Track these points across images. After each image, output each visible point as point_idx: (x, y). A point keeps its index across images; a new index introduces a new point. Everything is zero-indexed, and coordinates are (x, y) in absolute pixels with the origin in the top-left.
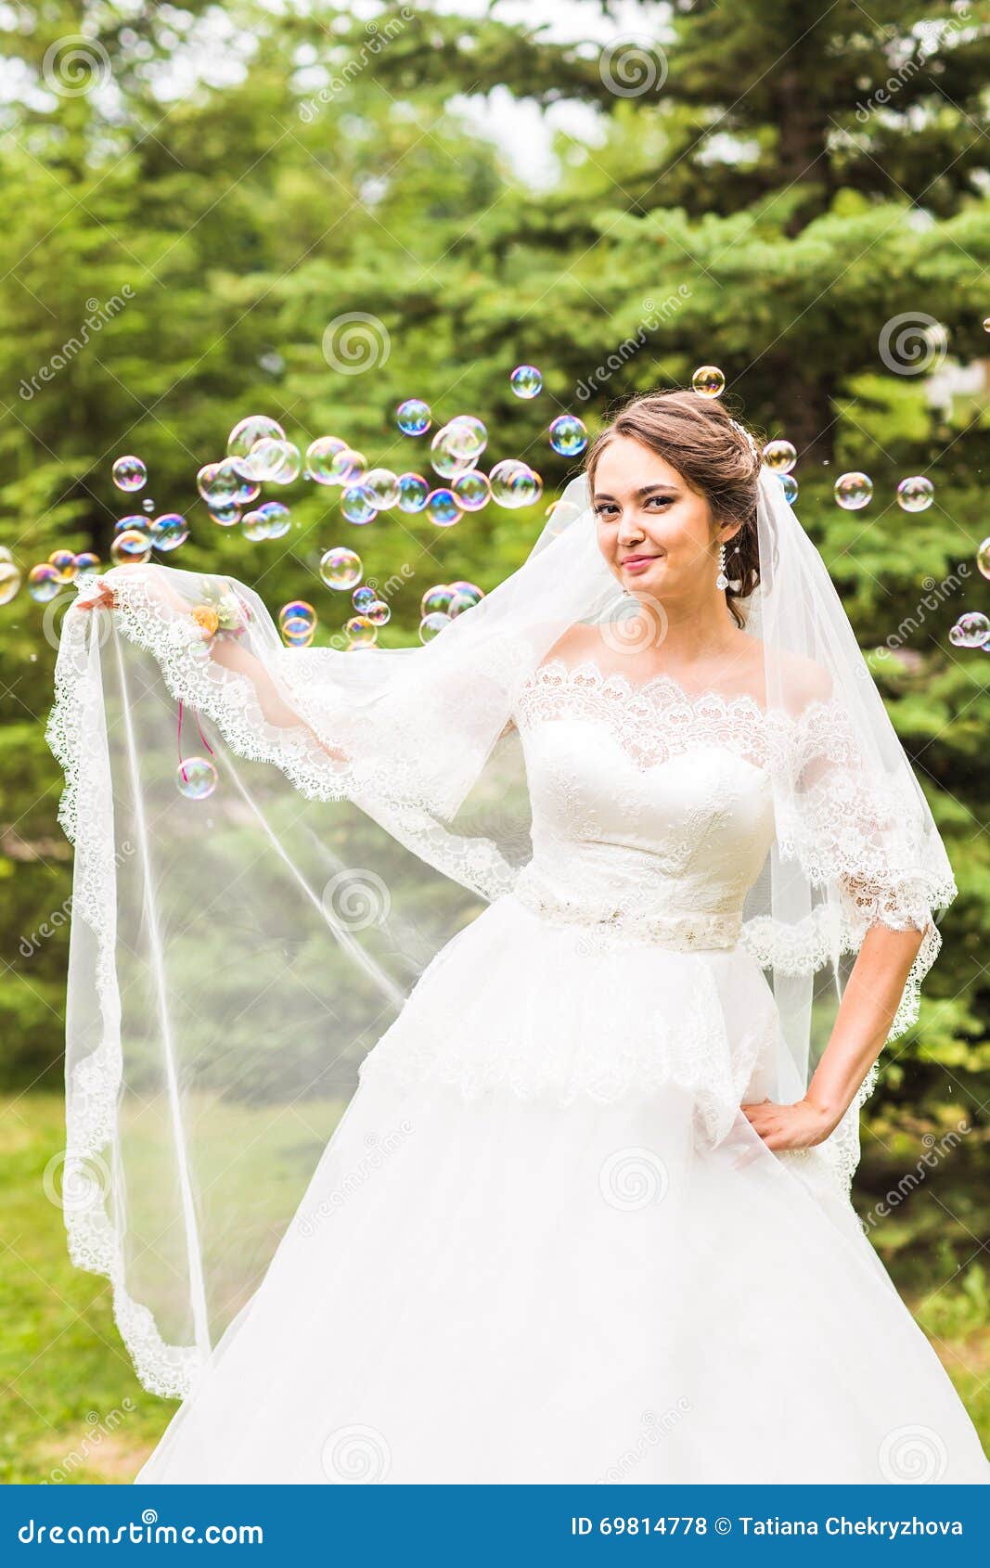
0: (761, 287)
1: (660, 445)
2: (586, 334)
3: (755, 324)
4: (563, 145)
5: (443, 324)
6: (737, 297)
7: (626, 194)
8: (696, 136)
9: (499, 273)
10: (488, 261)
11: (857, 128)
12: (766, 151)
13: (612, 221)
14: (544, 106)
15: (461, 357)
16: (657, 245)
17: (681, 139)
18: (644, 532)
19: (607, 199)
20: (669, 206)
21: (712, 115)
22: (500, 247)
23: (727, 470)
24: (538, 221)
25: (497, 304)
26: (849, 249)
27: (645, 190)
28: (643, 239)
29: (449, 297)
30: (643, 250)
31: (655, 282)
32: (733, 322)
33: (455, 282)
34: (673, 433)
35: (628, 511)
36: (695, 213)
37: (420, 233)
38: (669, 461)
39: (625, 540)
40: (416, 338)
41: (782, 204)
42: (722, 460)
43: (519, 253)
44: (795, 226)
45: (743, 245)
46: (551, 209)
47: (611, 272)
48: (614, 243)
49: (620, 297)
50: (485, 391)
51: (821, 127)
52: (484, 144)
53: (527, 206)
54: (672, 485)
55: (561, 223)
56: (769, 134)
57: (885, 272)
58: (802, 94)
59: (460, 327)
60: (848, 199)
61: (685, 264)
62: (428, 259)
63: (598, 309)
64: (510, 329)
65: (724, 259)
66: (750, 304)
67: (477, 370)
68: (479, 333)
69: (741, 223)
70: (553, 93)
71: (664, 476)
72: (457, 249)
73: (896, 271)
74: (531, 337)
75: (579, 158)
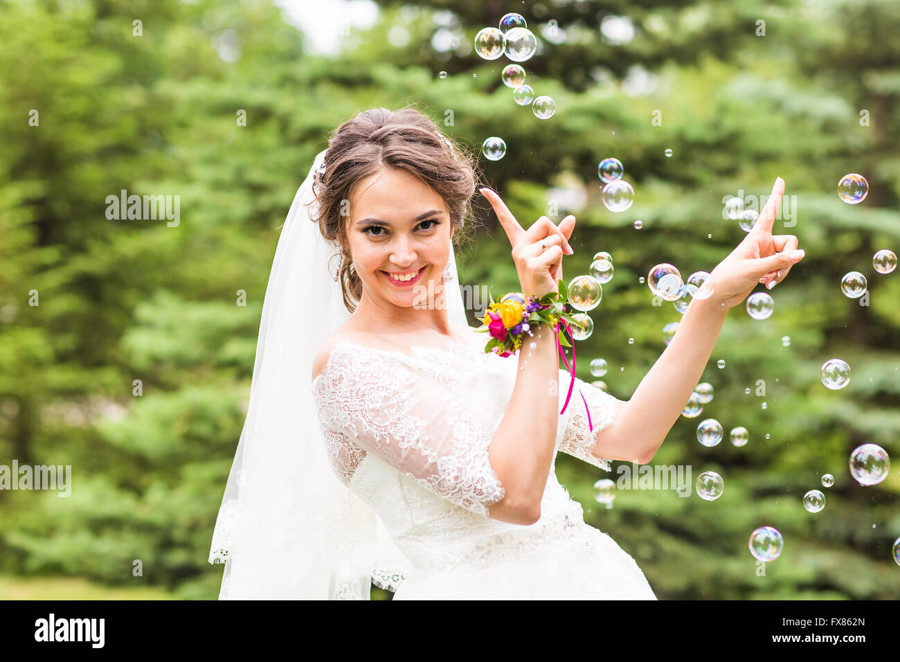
13: (385, 73)
16: (410, 91)
20: (419, 66)
22: (313, 83)
28: (401, 87)
29: (280, 109)
36: (435, 71)
43: (325, 89)
44: (491, 89)
45: (461, 96)
59: (284, 128)
62: (269, 87)
64: (314, 133)
72: (286, 81)
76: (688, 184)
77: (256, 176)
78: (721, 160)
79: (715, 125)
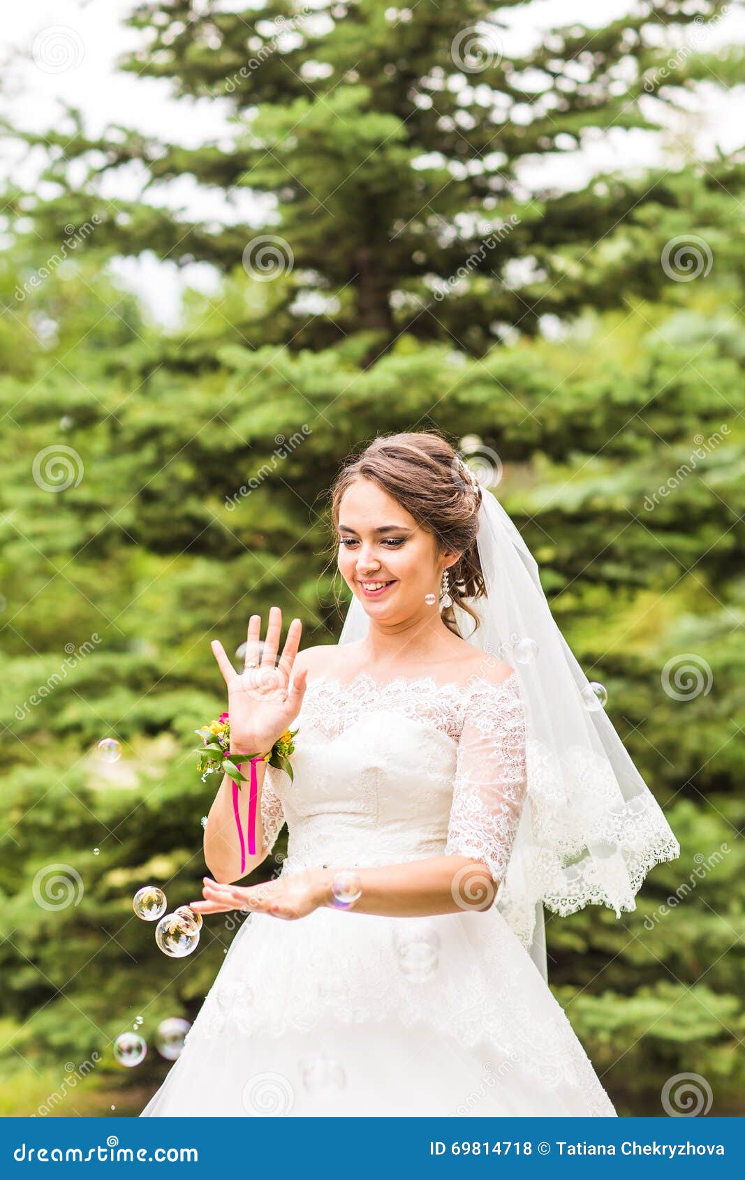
0: (342, 406)
1: (397, 491)
2: (210, 437)
3: (337, 434)
4: (191, 297)
5: (102, 428)
6: (323, 414)
7: (241, 335)
8: (293, 292)
9: (145, 390)
10: (136, 383)
11: (413, 290)
12: (343, 307)
13: (232, 354)
14: (180, 266)
15: (114, 453)
16: (265, 374)
17: (282, 294)
18: (379, 562)
19: (227, 337)
20: (275, 343)
21: (307, 277)
22: (146, 371)
23: (453, 514)
24: (175, 353)
25: (142, 414)
26: (408, 379)
27: (256, 332)
28: (255, 369)
29: (107, 408)
30: (255, 376)
31: (261, 400)
32: (321, 432)
33: (111, 397)
34: (408, 482)
35: (366, 545)
36: (295, 350)
37: (86, 361)
38: (405, 506)
39: (362, 569)
40: (80, 437)
41: (359, 344)
42: (447, 506)
43: (160, 378)
44: (369, 361)
45: (329, 375)
46: (186, 344)
47: (230, 393)
48: (232, 371)
49: (234, 412)
50: (133, 478)
51: (386, 289)
52: (130, 296)
53: (167, 342)
54: (406, 527)
55: (193, 354)
56: (347, 293)
57: (434, 398)
58: (374, 265)
59: (115, 430)
60: (406, 343)
61: (286, 388)
62: (90, 380)
63: (221, 419)
64: (152, 434)
65: (316, 385)
66: (334, 418)
67: (127, 463)
68: (128, 436)
69: (328, 358)
70: (188, 257)
71: (398, 519)
72: (113, 371)
73: (444, 396)
74: (169, 440)
75: (203, 309)
76: (622, 456)
77: (84, 494)
78: (661, 424)
79: (650, 384)
